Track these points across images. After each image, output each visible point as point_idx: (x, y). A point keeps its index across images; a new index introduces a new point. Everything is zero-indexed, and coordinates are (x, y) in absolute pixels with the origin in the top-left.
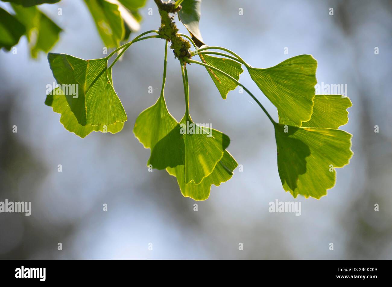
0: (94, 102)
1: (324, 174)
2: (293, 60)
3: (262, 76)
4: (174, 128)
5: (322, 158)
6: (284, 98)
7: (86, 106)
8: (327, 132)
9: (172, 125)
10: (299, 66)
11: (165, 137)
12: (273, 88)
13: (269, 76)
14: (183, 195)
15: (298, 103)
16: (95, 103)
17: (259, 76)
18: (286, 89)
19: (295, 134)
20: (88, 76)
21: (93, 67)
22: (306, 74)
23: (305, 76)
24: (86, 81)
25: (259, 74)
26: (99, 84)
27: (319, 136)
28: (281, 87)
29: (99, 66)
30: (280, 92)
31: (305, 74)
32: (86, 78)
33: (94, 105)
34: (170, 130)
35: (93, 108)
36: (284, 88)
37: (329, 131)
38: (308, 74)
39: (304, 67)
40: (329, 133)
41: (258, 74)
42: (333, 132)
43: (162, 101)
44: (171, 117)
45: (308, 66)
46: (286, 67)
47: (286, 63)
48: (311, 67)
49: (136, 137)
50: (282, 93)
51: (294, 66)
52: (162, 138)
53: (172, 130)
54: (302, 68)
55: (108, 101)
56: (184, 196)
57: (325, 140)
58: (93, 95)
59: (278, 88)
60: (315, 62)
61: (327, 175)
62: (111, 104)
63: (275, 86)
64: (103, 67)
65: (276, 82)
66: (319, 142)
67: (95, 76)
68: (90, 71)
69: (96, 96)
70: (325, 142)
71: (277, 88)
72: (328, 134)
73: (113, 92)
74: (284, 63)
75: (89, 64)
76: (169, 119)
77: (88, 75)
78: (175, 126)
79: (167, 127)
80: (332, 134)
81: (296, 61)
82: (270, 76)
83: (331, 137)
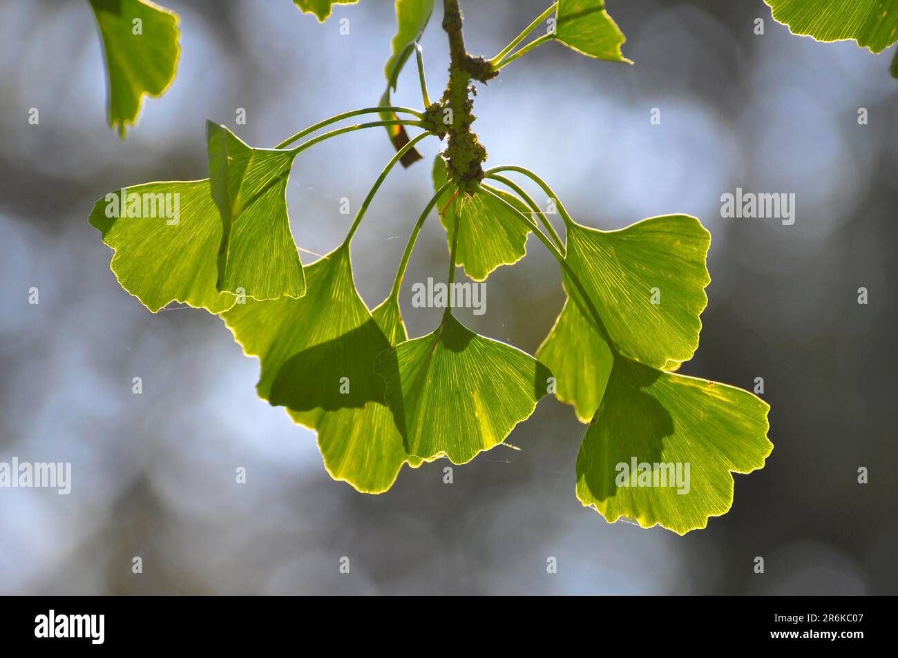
0: (243, 244)
1: (706, 482)
2: (661, 224)
3: (598, 247)
4: (360, 325)
5: (705, 446)
6: (638, 302)
7: (229, 248)
8: (717, 392)
9: (357, 319)
10: (670, 238)
11: (332, 343)
12: (617, 277)
13: (612, 250)
14: (332, 475)
15: (669, 319)
16: (246, 244)
17: (593, 246)
18: (646, 285)
19: (654, 385)
20: (247, 184)
21: (259, 165)
22: (685, 258)
23: (683, 262)
24: (239, 195)
25: (592, 241)
26: (264, 206)
27: (701, 397)
28: (636, 278)
29: (273, 165)
30: (633, 289)
31: (682, 259)
32: (242, 186)
33: (243, 250)
34: (350, 328)
35: (241, 256)
36: (642, 282)
37: (721, 390)
38: (690, 258)
39: (682, 242)
40: (721, 394)
41: (589, 242)
42: (730, 393)
43: (343, 263)
44: (357, 301)
45: (691, 242)
46: (644, 235)
47: (646, 227)
48: (697, 245)
49: (228, 327)
50: (637, 292)
51: (660, 236)
52: (320, 341)
53: (353, 328)
54: (678, 243)
55: (272, 246)
56: (333, 478)
57: (712, 407)
58: (247, 226)
59: (630, 279)
60: (705, 236)
61: (712, 484)
62: (276, 254)
63: (623, 274)
64: (282, 168)
65: (626, 265)
66: (699, 409)
67: (260, 187)
68: (251, 174)
69: (250, 230)
70: (712, 412)
71: (626, 278)
72: (719, 395)
73: (285, 227)
74: (641, 227)
75: (253, 157)
76: (353, 306)
77: (246, 181)
78: (363, 322)
79: (342, 321)
80: (727, 397)
81: (667, 226)
82: (615, 250)
83: (725, 403)
